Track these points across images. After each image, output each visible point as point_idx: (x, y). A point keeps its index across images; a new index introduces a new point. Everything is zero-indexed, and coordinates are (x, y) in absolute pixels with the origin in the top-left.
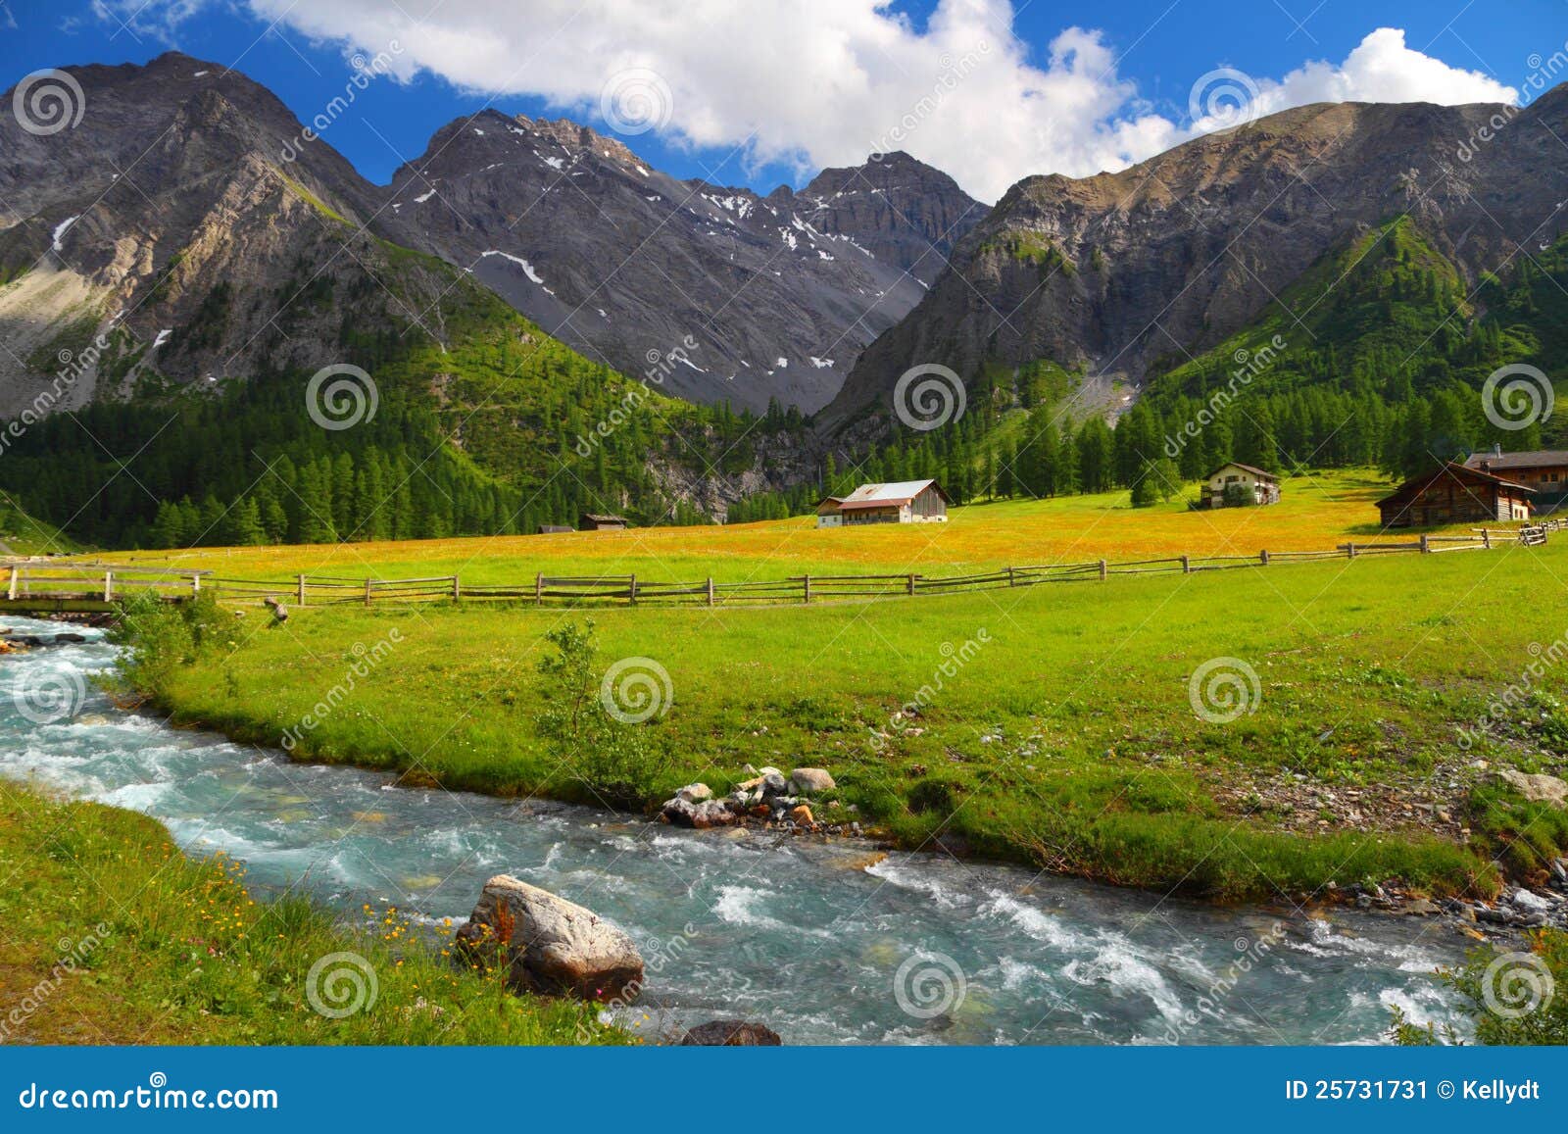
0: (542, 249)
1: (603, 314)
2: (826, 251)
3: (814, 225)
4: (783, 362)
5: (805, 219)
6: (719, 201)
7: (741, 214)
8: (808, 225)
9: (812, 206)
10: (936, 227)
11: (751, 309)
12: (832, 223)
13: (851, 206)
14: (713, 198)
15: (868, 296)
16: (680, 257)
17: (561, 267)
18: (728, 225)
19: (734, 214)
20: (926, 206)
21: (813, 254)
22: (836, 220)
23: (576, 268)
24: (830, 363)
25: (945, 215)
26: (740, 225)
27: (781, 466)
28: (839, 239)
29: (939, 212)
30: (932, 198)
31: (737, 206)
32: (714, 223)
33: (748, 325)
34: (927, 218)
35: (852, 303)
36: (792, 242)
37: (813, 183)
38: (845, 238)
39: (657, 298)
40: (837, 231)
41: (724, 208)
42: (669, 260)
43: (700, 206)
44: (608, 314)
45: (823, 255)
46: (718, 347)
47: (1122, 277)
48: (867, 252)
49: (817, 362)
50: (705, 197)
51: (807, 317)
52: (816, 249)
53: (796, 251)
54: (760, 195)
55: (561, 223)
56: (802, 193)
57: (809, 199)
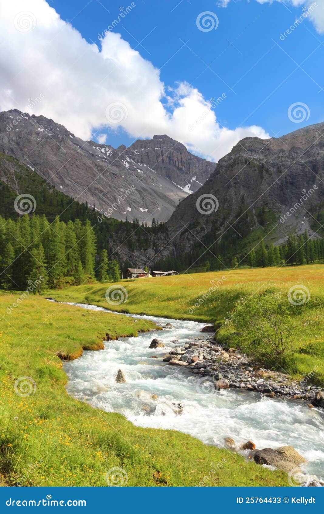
0: (37, 162)
1: (62, 188)
2: (140, 169)
3: (134, 160)
4: (129, 209)
5: (130, 158)
6: (100, 149)
7: (108, 155)
8: (132, 160)
9: (133, 153)
10: (178, 163)
11: (117, 189)
12: (141, 160)
13: (148, 154)
14: (97, 148)
15: (156, 186)
16: (90, 168)
17: (45, 169)
18: (104, 158)
19: (105, 154)
20: (175, 155)
21: (135, 170)
22: (142, 159)
23: (51, 169)
24: (146, 210)
25: (182, 159)
26: (108, 158)
27: (160, 247)
28: (143, 166)
29: (180, 158)
30: (177, 152)
31: (106, 151)
32: (99, 157)
33: (116, 194)
34: (175, 159)
35: (151, 189)
36: (127, 165)
37: (133, 145)
38: (145, 165)
39: (82, 183)
40: (142, 163)
41: (101, 152)
42: (86, 169)
43: (93, 150)
44: (64, 188)
45: (139, 171)
46: (105, 203)
47: (289, 176)
48: (154, 171)
49: (141, 209)
50: (94, 147)
51: (137, 192)
52: (136, 168)
53: (129, 169)
54: (114, 148)
55: (45, 152)
56: (129, 148)
57: (132, 151)
